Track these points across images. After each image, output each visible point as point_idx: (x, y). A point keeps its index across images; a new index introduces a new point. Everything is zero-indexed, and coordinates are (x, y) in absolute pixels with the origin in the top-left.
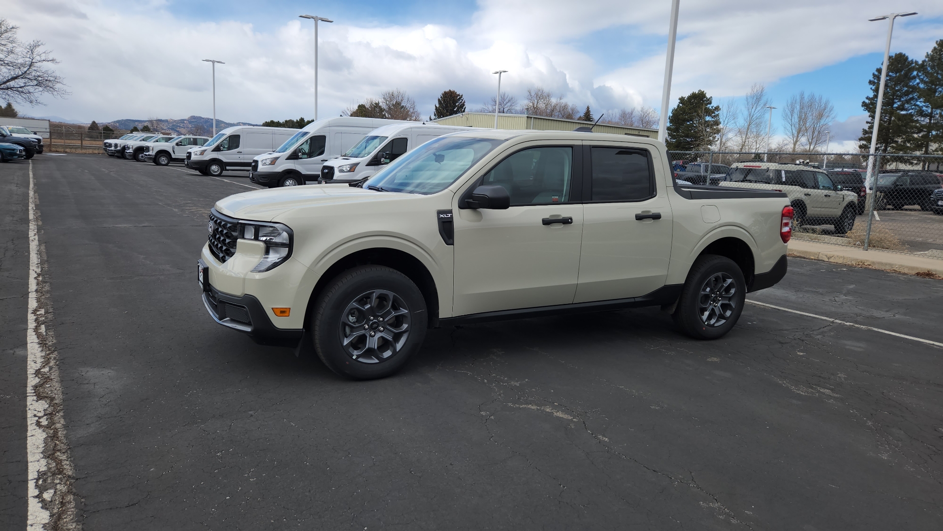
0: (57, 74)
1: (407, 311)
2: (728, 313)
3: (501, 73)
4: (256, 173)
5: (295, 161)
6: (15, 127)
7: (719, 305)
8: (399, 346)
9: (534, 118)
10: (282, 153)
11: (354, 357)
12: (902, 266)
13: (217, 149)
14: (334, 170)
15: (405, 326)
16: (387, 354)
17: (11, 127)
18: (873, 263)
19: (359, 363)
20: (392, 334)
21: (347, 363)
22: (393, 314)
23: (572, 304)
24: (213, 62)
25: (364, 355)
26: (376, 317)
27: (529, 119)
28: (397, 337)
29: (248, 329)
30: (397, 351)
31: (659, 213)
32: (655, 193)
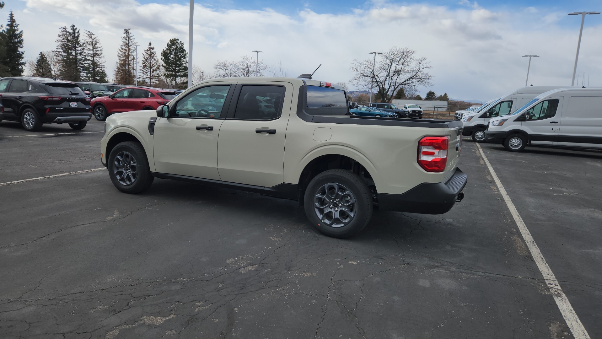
0: (430, 74)
1: (136, 164)
2: (347, 220)
5: (484, 119)
6: (412, 105)
7: (339, 210)
15: (136, 171)
17: (409, 105)
19: (119, 183)
21: (115, 182)
22: (131, 164)
24: (530, 56)
25: (122, 180)
26: (126, 164)
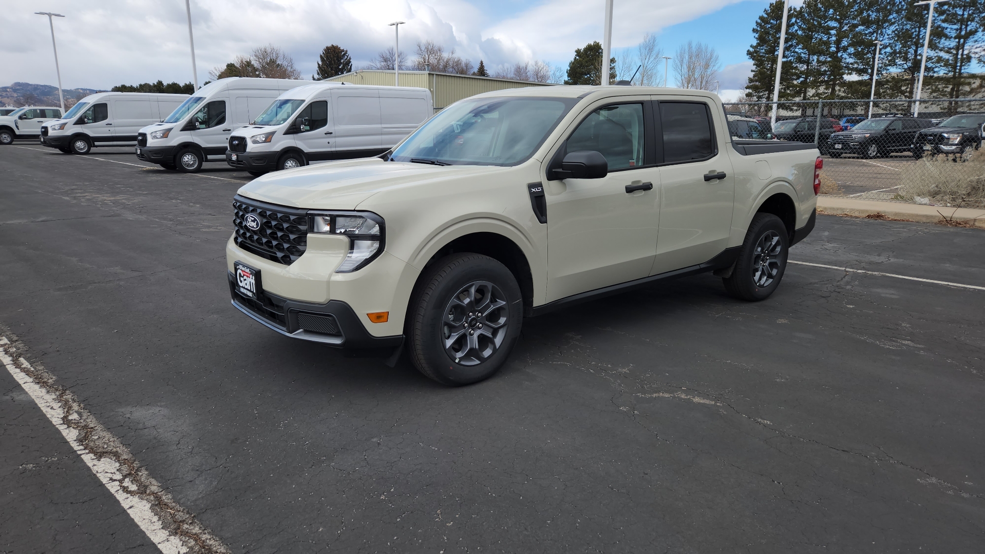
1: (505, 303)
2: (774, 272)
3: (398, 24)
4: (145, 148)
5: (192, 132)
7: (767, 264)
8: (498, 340)
9: (436, 74)
10: (175, 124)
11: (457, 361)
12: (852, 210)
13: (81, 121)
14: (246, 141)
15: (502, 320)
16: (487, 353)
18: (825, 208)
19: (462, 367)
20: (491, 330)
21: (451, 368)
22: (492, 308)
23: (648, 277)
24: (50, 15)
25: (467, 357)
26: (474, 312)
27: (431, 76)
28: (495, 332)
29: (337, 341)
30: (497, 348)
31: (723, 172)
32: (716, 150)
